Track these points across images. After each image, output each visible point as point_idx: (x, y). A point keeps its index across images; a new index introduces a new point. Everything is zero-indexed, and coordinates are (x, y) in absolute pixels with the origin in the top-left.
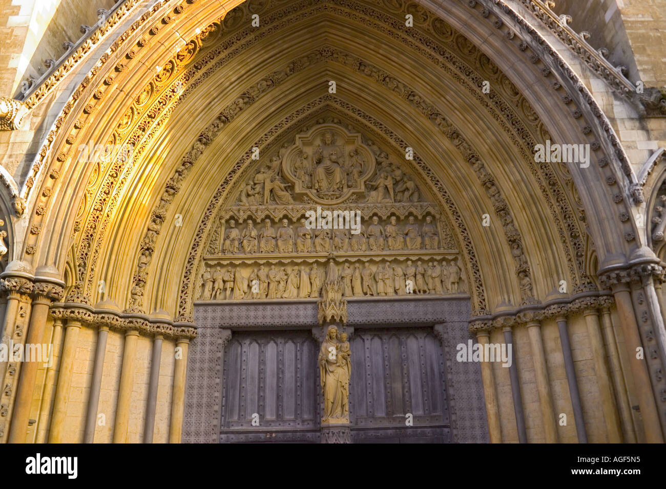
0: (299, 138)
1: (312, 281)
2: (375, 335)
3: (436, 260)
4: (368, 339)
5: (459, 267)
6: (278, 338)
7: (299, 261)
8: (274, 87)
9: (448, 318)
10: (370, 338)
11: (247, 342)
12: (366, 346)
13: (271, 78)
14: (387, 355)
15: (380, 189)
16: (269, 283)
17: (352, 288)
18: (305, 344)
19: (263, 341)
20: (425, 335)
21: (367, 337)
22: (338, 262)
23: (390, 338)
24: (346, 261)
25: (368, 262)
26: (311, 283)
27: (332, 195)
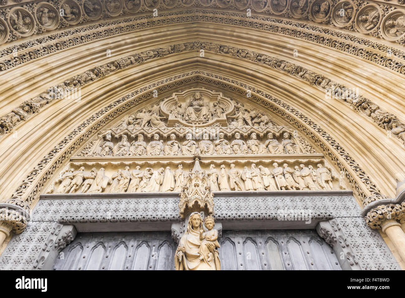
0: (176, 95)
1: (176, 178)
2: (248, 238)
3: (301, 163)
4: (239, 243)
5: (327, 168)
6: (130, 240)
7: (165, 162)
8: (159, 58)
9: (334, 214)
10: (241, 241)
11: (92, 245)
12: (238, 251)
13: (157, 50)
14: (265, 262)
15: (239, 120)
16: (130, 180)
17: (219, 184)
18: (163, 248)
19: (111, 244)
20: (309, 239)
21: (238, 240)
22: (204, 164)
23: (266, 242)
24: (212, 163)
25: (233, 163)
26: (175, 181)
27: (199, 121)
